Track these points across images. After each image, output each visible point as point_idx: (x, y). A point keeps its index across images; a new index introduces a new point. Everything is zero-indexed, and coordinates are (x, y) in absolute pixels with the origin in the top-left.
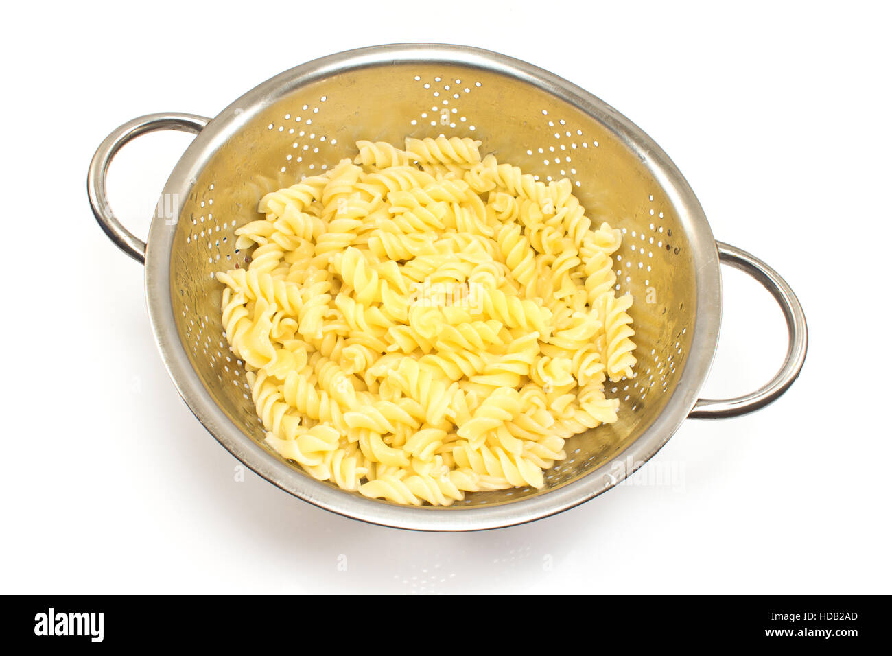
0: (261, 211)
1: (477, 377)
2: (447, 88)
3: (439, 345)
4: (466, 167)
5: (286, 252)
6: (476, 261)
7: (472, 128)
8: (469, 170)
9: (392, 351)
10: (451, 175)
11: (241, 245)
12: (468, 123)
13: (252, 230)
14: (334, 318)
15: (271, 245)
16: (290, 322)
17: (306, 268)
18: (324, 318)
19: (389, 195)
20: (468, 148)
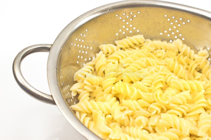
0: (75, 80)
1: (188, 114)
2: (128, 17)
3: (172, 105)
4: (141, 45)
5: (91, 93)
6: (165, 73)
7: (138, 31)
8: (142, 46)
9: (154, 114)
10: (136, 50)
11: (74, 94)
12: (136, 29)
13: (75, 87)
14: (125, 110)
15: (85, 91)
16: (109, 116)
17: (102, 96)
18: (121, 111)
19: (120, 61)
20: (140, 38)
